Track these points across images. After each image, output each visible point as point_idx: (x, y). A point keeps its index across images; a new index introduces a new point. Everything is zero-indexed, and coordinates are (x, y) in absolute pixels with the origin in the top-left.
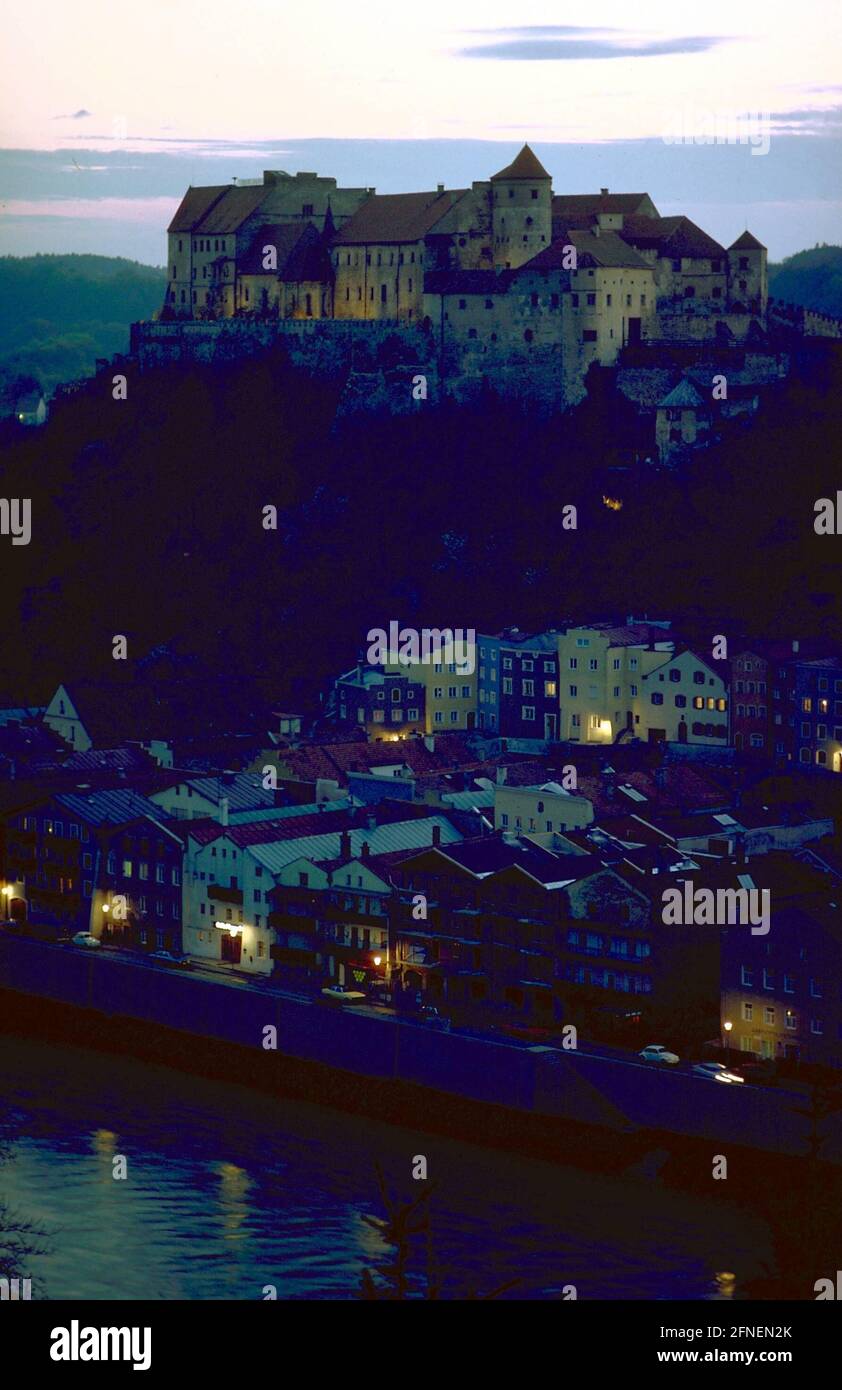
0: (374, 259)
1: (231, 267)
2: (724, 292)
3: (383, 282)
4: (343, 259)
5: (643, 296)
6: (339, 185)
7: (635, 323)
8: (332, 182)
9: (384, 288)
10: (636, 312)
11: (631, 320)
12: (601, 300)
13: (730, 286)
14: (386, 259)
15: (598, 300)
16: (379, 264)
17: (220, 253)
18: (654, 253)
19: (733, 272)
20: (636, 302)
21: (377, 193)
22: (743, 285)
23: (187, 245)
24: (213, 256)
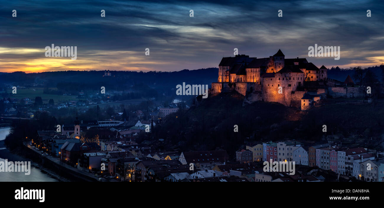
0: (252, 71)
1: (228, 72)
2: (319, 77)
3: (254, 75)
4: (248, 71)
5: (301, 78)
6: (249, 57)
7: (300, 83)
8: (248, 56)
9: (254, 76)
10: (300, 81)
11: (299, 82)
12: (292, 78)
13: (320, 76)
14: (254, 71)
15: (291, 79)
16: (253, 72)
17: (227, 70)
18: (305, 69)
19: (320, 73)
20: (300, 79)
21: (257, 58)
22: (322, 76)
23: (222, 68)
24: (226, 70)
